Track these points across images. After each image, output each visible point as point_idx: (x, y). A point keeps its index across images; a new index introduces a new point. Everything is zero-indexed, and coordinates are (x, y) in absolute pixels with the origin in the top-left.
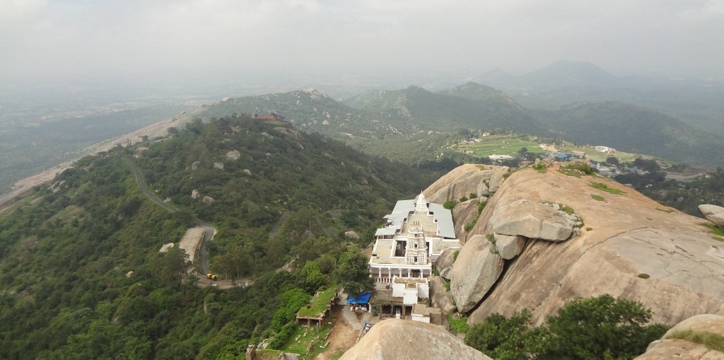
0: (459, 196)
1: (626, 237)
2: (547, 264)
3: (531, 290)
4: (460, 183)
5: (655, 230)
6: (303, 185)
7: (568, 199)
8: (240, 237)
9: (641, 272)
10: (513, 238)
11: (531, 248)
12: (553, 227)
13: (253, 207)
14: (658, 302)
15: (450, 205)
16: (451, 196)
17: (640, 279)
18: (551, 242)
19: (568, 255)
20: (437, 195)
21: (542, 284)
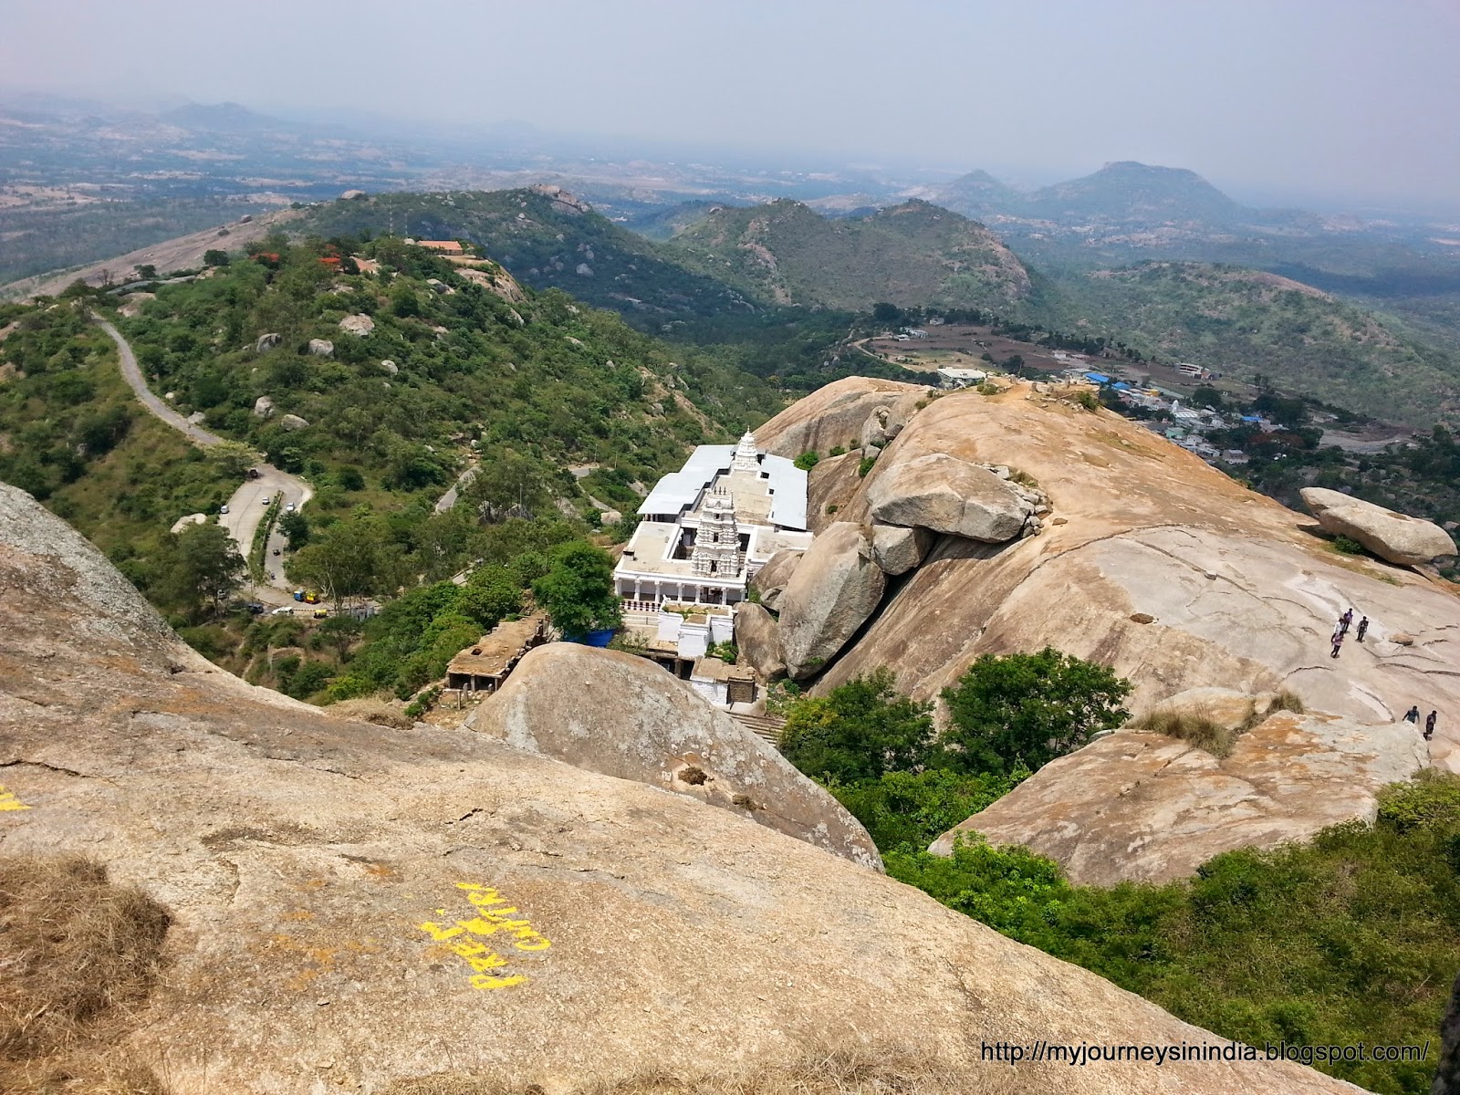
0: (829, 444)
1: (1128, 541)
2: (966, 588)
3: (928, 637)
4: (832, 417)
5: (1193, 532)
6: (517, 404)
7: (1033, 458)
8: (364, 510)
9: (1138, 611)
10: (905, 532)
11: (942, 553)
12: (986, 512)
13: (398, 445)
14: (1160, 672)
15: (807, 462)
16: (810, 443)
17: (1132, 623)
18: (980, 543)
19: (1009, 570)
20: (782, 439)
21: (951, 627)
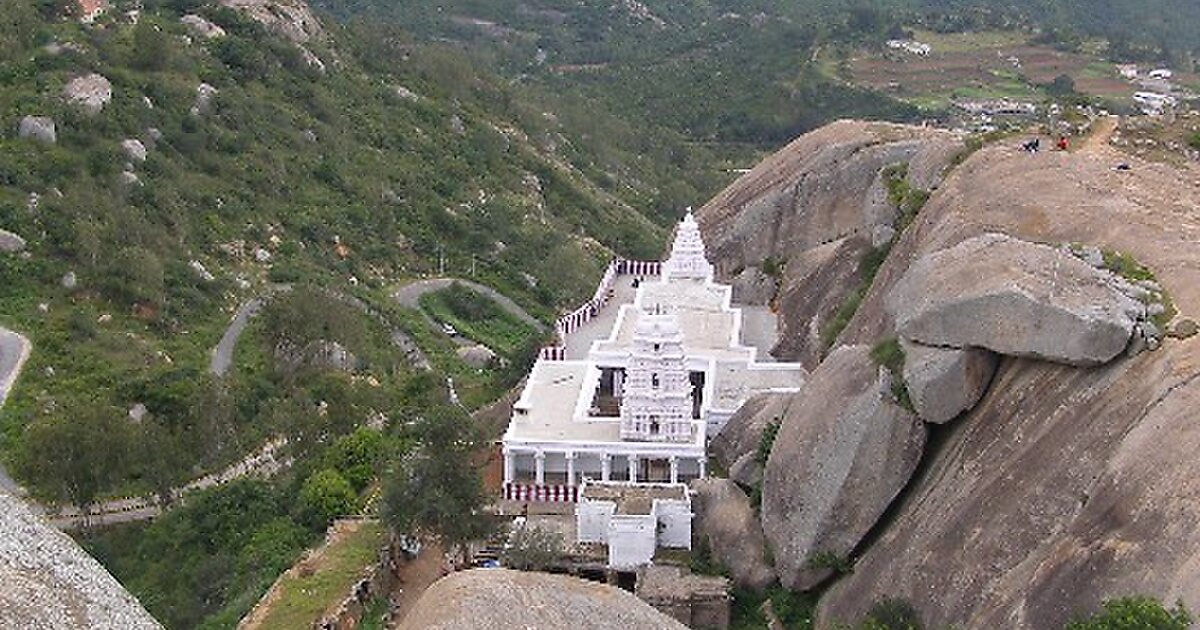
3: (998, 516)
7: (1134, 232)
10: (951, 357)
11: (1009, 387)
12: (1075, 319)
18: (1069, 366)
20: (741, 221)
